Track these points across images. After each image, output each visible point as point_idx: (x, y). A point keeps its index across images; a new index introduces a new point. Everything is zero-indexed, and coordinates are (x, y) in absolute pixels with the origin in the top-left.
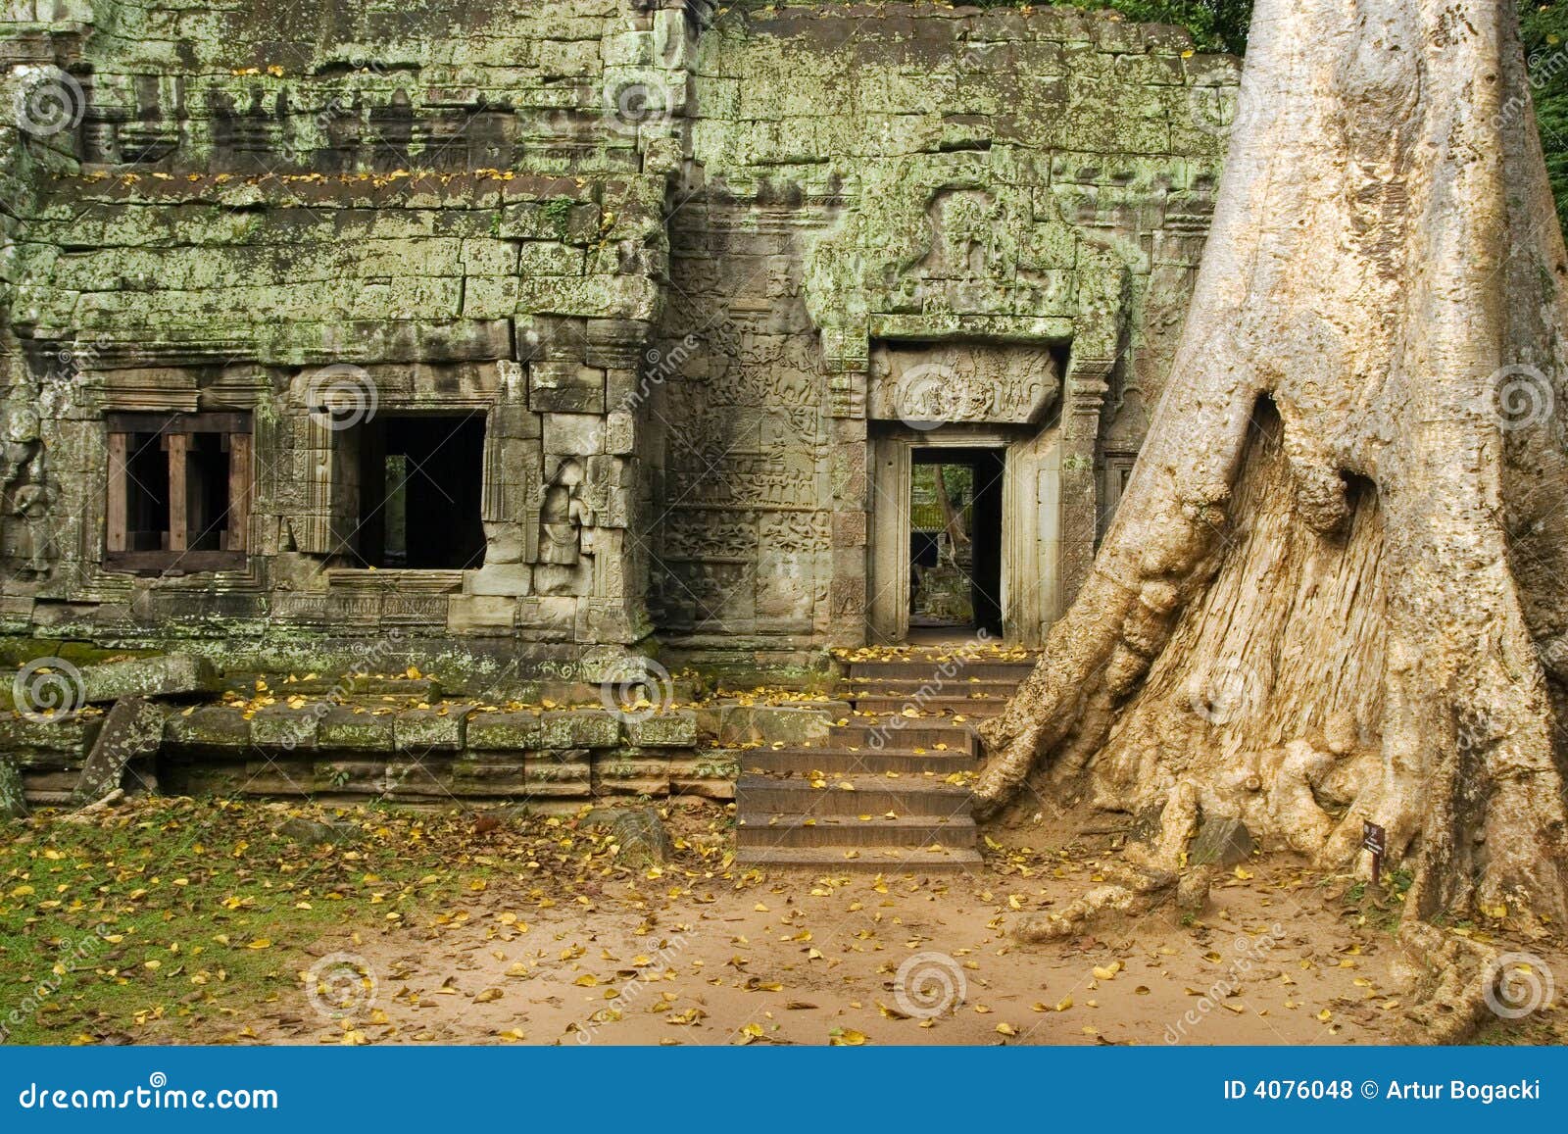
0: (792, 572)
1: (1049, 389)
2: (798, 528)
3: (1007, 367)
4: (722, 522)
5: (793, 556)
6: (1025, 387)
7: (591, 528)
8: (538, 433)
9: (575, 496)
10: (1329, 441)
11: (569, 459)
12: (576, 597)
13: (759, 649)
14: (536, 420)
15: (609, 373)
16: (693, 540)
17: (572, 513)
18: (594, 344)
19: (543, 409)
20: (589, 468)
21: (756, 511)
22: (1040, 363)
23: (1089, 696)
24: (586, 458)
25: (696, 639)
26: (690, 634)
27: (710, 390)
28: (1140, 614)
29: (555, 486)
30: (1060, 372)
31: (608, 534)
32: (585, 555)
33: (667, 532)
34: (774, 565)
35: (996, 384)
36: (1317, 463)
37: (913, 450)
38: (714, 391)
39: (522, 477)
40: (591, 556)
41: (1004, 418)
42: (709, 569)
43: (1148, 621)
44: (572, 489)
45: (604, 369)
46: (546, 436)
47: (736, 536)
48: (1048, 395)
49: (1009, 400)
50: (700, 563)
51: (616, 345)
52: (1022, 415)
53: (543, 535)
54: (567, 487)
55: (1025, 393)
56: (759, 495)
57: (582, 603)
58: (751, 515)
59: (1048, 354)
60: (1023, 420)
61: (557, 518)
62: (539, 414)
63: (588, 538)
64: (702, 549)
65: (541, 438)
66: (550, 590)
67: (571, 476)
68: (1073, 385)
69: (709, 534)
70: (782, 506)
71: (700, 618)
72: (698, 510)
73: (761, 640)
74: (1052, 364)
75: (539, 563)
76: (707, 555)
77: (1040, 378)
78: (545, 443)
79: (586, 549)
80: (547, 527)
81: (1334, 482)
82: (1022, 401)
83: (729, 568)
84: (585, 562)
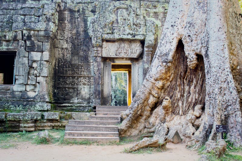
0: (85, 90)
1: (140, 50)
2: (87, 80)
3: (131, 46)
4: (70, 79)
5: (85, 86)
6: (135, 50)
7: (39, 76)
8: (28, 56)
9: (36, 69)
10: (193, 48)
11: (34, 61)
12: (35, 92)
13: (78, 107)
14: (27, 53)
15: (44, 43)
16: (64, 83)
17: (35, 73)
18: (40, 36)
19: (29, 51)
20: (39, 63)
21: (78, 77)
22: (138, 45)
23: (145, 107)
24: (38, 61)
25: (64, 105)
26: (63, 103)
27: (68, 50)
28: (155, 88)
29: (31, 67)
30: (143, 47)
31: (43, 78)
32: (38, 83)
33: (58, 81)
34: (81, 89)
35: (129, 49)
36: (191, 53)
37: (112, 65)
38: (69, 51)
39: (24, 65)
40: (39, 83)
41: (131, 57)
42: (67, 89)
43: (157, 90)
44: (35, 68)
45: (43, 42)
46: (30, 57)
47: (73, 82)
48: (140, 52)
49: (132, 53)
50: (65, 88)
51: (45, 37)
52: (135, 56)
53: (28, 78)
54: (34, 68)
55: (135, 51)
56: (78, 73)
57: (37, 93)
58: (76, 78)
59: (140, 43)
60: (135, 57)
61: (31, 75)
62: (28, 52)
63: (38, 78)
64: (66, 85)
65: (28, 57)
66: (30, 90)
67: (35, 65)
68: (146, 49)
69: (67, 82)
70: (83, 76)
71: (65, 100)
72: (65, 76)
73: (78, 105)
74: (141, 45)
75: (27, 84)
76: (67, 86)
77: (138, 48)
78: (29, 58)
79: (38, 81)
80: (29, 76)
81: (195, 57)
82: (135, 53)
83: (71, 89)
84: (37, 84)
